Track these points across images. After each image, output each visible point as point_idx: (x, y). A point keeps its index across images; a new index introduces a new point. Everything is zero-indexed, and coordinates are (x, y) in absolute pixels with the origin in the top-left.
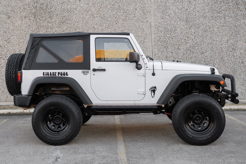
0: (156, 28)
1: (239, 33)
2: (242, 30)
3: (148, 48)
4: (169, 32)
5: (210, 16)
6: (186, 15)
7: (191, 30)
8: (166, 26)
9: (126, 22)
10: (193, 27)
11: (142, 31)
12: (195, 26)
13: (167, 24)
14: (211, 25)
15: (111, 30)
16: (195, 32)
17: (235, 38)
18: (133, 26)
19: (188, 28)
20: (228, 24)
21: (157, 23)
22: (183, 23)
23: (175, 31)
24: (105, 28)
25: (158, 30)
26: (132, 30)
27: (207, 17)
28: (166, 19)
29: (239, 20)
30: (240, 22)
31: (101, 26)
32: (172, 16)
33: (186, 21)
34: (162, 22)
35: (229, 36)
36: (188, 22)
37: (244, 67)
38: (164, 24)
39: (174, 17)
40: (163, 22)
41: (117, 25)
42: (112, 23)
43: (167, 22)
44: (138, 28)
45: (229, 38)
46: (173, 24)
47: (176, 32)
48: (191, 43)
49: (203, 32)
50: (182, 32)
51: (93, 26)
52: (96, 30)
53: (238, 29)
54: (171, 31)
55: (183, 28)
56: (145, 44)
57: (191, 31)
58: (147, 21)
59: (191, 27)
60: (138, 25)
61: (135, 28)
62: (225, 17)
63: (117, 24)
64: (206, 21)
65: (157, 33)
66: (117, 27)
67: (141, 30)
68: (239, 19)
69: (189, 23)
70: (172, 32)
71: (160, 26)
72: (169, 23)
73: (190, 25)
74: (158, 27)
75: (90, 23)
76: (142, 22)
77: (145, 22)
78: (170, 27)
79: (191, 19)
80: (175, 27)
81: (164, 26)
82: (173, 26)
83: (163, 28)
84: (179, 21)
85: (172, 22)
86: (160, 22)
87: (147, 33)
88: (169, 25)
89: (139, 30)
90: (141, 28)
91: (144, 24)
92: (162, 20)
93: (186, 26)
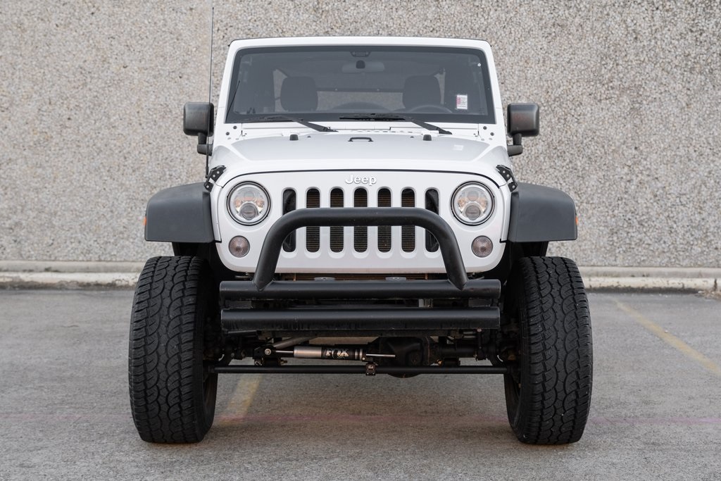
0: (218, 30)
3: (193, 94)
8: (251, 24)
9: (125, 11)
10: (338, 30)
11: (175, 40)
12: (343, 26)
13: (255, 21)
14: (395, 26)
15: (74, 33)
18: (146, 22)
20: (449, 24)
21: (223, 16)
22: (307, 16)
24: (55, 26)
25: (226, 36)
26: (143, 36)
29: (484, 11)
30: (486, 17)
31: (42, 20)
33: (316, 10)
34: (239, 13)
36: (322, 14)
38: (245, 18)
40: (242, 11)
41: (94, 18)
42: (78, 11)
43: (253, 11)
44: (163, 29)
46: (274, 21)
51: (16, 18)
52: (28, 32)
56: (184, 82)
58: (191, 9)
59: (330, 30)
60: (162, 21)
61: (151, 28)
63: (95, 14)
64: (379, 11)
65: (222, 46)
66: (93, 26)
67: (172, 36)
68: (483, 6)
69: (323, 17)
71: (231, 26)
72: (262, 16)
73: (329, 22)
74: (224, 28)
75: (7, 9)
76: (173, 10)
77: (185, 11)
78: (265, 27)
79: (331, 4)
80: (280, 31)
81: (245, 25)
82: (273, 26)
83: (242, 33)
84: (291, 12)
85: (272, 13)
86: (231, 11)
87: (189, 47)
88: (262, 22)
89: (166, 36)
90: (173, 30)
91: (181, 17)
92: (238, 5)
93: (314, 27)
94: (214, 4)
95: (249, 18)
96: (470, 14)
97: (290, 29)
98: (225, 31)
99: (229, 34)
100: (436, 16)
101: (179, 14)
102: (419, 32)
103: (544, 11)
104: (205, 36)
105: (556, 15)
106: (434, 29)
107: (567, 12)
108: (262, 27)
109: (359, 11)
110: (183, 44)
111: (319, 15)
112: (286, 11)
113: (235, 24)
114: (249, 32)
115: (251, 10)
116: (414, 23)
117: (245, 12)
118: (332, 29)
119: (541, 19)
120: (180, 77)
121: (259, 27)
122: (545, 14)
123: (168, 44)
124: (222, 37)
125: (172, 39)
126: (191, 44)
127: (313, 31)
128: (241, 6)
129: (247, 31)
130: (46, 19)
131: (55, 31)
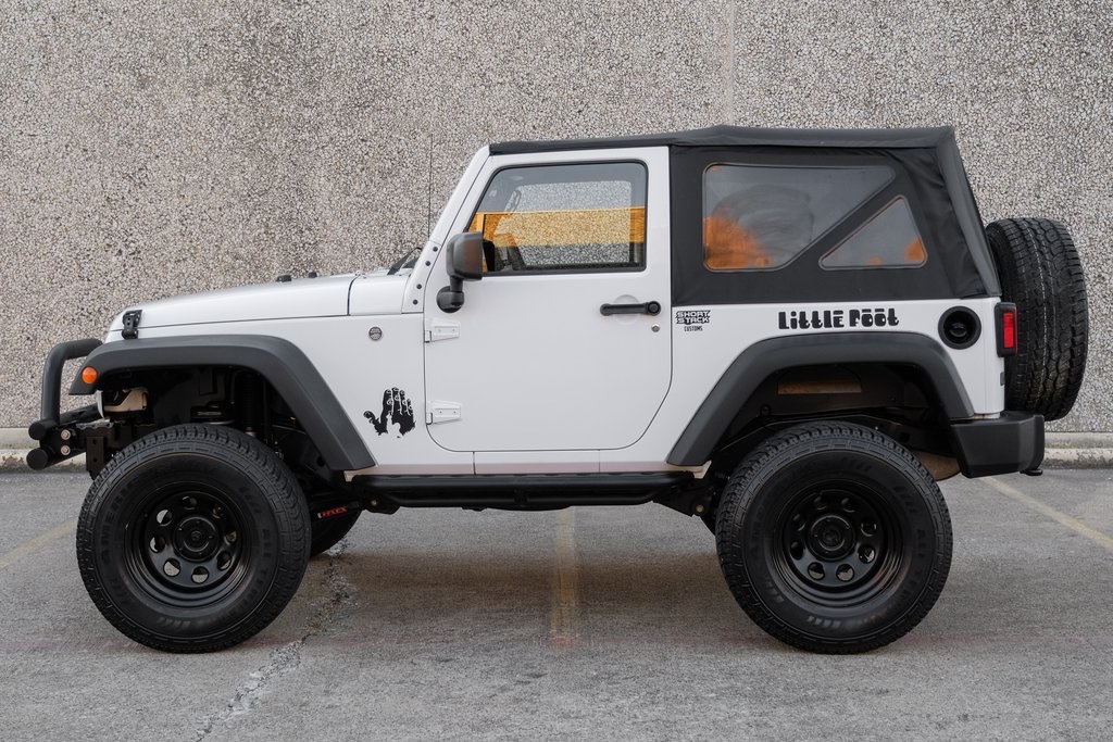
1: (1086, 156)
2: (1098, 144)
5: (965, 84)
6: (868, 82)
8: (783, 123)
9: (621, 107)
12: (903, 124)
13: (789, 118)
14: (970, 123)
17: (1068, 178)
18: (649, 121)
20: (1041, 120)
21: (747, 113)
22: (856, 112)
24: (531, 128)
27: (955, 91)
28: (783, 96)
29: (1086, 104)
30: (1089, 112)
31: (515, 120)
32: (809, 85)
33: (868, 104)
34: (769, 109)
35: (1043, 167)
36: (875, 110)
37: (1105, 297)
39: (816, 88)
40: (772, 107)
41: (581, 117)
42: (561, 108)
43: (786, 106)
45: (1045, 176)
46: (814, 118)
51: (483, 119)
53: (1081, 141)
58: (706, 105)
60: (669, 120)
61: (655, 130)
62: (1026, 90)
63: (583, 113)
64: (949, 105)
66: (581, 127)
68: (1085, 97)
69: (877, 113)
72: (797, 112)
73: (885, 120)
75: (471, 108)
76: (683, 106)
77: (698, 107)
79: (888, 96)
84: (836, 106)
85: (810, 109)
86: (758, 106)
88: (797, 119)
91: (694, 114)
92: (767, 98)
93: (865, 126)
94: (736, 98)
95: (781, 115)
96: (1068, 108)
100: (1023, 110)
101: (691, 112)
117: (776, 107)
128: (771, 99)
130: (521, 120)
131: (531, 134)
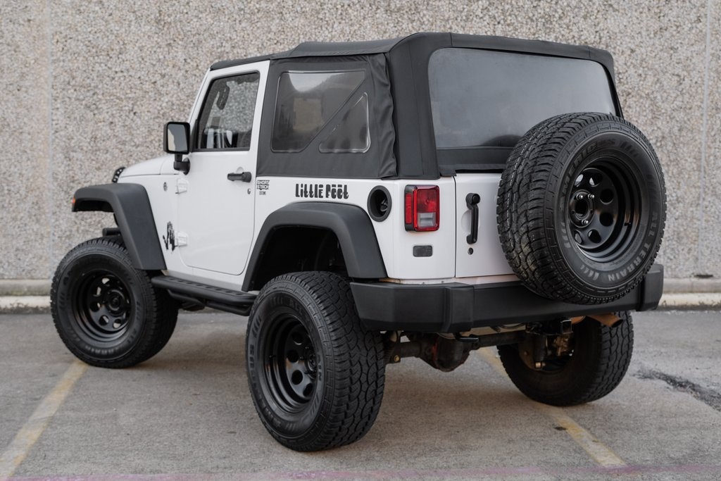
0: (57, 42)
3: (31, 107)
4: (101, 57)
5: (234, 7)
6: (158, 5)
7: (173, 51)
8: (91, 36)
10: (180, 42)
11: (13, 52)
12: (186, 38)
13: (96, 32)
14: (238, 38)
16: (185, 60)
19: (163, 44)
20: (293, 37)
21: (62, 28)
22: (149, 28)
23: (120, 53)
25: (65, 48)
27: (226, 13)
28: (91, 15)
29: (328, 24)
30: (330, 30)
32: (111, 6)
33: (158, 22)
34: (79, 25)
36: (164, 27)
38: (85, 30)
39: (116, 8)
40: (82, 23)
43: (93, 23)
46: (115, 32)
47: (124, 57)
48: (175, 96)
49: (212, 59)
50: (143, 59)
54: (108, 55)
55: (149, 46)
56: (22, 95)
57: (175, 54)
58: (29, 21)
59: (172, 42)
62: (282, 13)
64: (222, 23)
65: (61, 58)
67: (10, 48)
68: (327, 19)
69: (165, 29)
70: (111, 58)
71: (71, 38)
72: (102, 28)
73: (172, 34)
74: (64, 40)
76: (11, 21)
77: (22, 22)
78: (106, 39)
79: (174, 16)
80: (121, 43)
81: (85, 36)
82: (114, 38)
83: (82, 44)
84: (133, 23)
85: (113, 25)
86: (70, 22)
87: (27, 59)
88: (102, 33)
89: (3, 48)
90: (10, 42)
91: (19, 28)
92: (78, 16)
93: (156, 39)
94: (53, 15)
95: (89, 30)
96: (314, 27)
97: (131, 41)
98: (65, 43)
99: (68, 46)
100: (280, 28)
101: (16, 25)
102: (262, 45)
103: (388, 24)
104: (44, 48)
105: (400, 28)
106: (278, 42)
107: (410, 25)
108: (103, 39)
109: (201, 23)
110: (21, 56)
111: (161, 27)
112: (127, 23)
113: (74, 35)
114: (89, 44)
115: (92, 21)
116: (258, 35)
117: (85, 23)
118: (175, 41)
119: (385, 32)
120: (19, 90)
121: (100, 39)
122: (389, 27)
123: (5, 56)
124: (61, 49)
125: (9, 51)
126: (29, 56)
127: (155, 43)
128: (81, 17)
129: (87, 42)
